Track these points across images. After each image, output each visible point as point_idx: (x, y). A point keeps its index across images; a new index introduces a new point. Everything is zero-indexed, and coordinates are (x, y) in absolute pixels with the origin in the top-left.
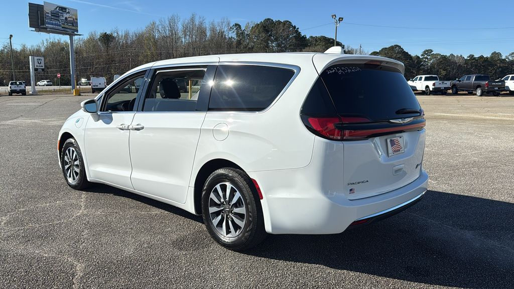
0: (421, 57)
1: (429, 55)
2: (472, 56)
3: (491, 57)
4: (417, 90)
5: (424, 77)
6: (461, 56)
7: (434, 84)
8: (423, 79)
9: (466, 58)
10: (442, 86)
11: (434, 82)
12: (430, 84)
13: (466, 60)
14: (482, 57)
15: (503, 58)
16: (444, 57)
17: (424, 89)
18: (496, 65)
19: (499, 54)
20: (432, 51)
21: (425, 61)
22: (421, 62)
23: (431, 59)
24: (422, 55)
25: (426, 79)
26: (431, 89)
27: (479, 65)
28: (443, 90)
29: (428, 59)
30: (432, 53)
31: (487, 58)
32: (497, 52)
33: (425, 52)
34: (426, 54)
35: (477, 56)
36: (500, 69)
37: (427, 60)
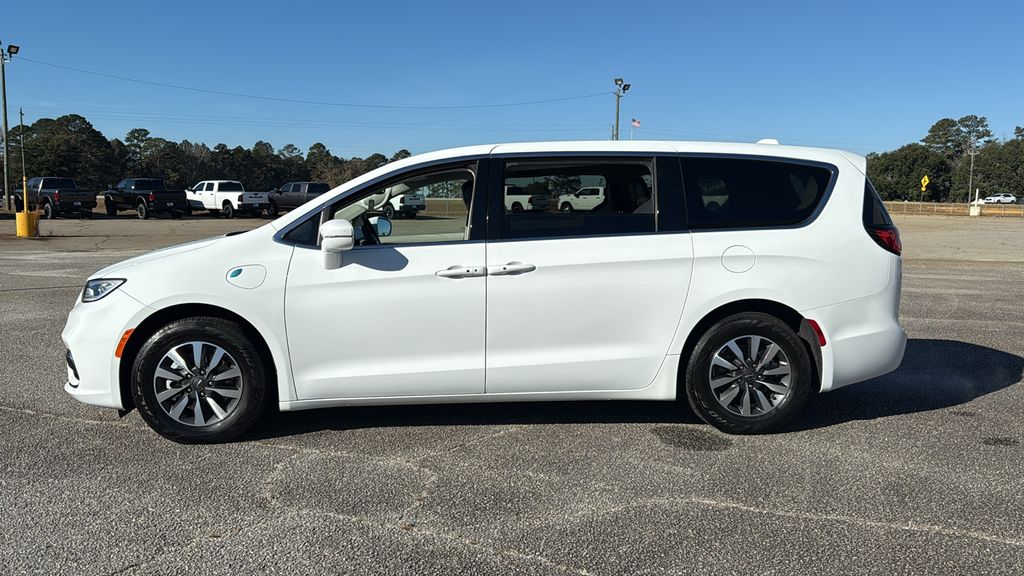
0: (126, 144)
1: (142, 141)
2: (222, 147)
3: (256, 150)
4: (205, 209)
5: (216, 183)
6: (204, 145)
7: (240, 198)
8: (216, 187)
9: (212, 149)
10: (256, 201)
11: (240, 194)
12: (233, 197)
13: (213, 153)
14: (239, 149)
15: (276, 153)
16: (172, 146)
17: (220, 206)
18: (265, 165)
19: (268, 146)
20: (146, 132)
21: (135, 153)
22: (128, 153)
23: (146, 149)
24: (128, 140)
25: (222, 188)
26: (236, 207)
27: (237, 164)
28: (256, 208)
29: (140, 148)
30: (148, 136)
31: (248, 151)
32: (265, 142)
33: (133, 133)
34: (137, 138)
35: (231, 146)
36: (273, 173)
37: (138, 150)
